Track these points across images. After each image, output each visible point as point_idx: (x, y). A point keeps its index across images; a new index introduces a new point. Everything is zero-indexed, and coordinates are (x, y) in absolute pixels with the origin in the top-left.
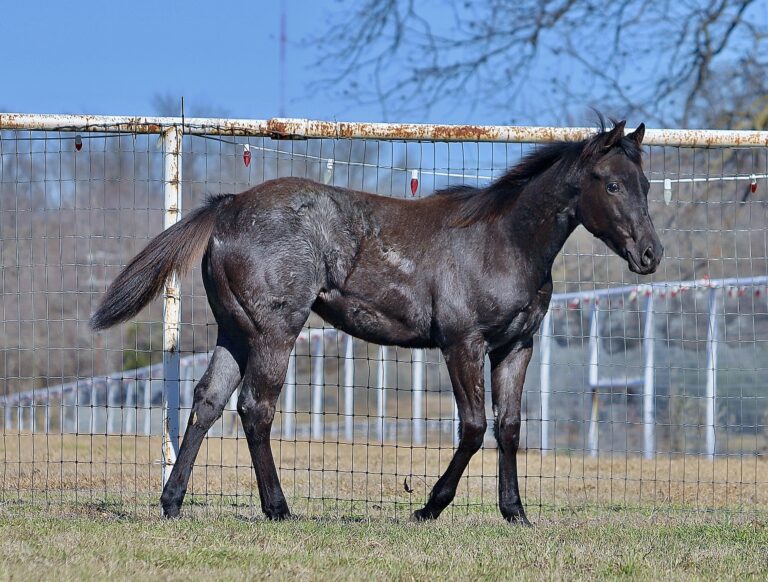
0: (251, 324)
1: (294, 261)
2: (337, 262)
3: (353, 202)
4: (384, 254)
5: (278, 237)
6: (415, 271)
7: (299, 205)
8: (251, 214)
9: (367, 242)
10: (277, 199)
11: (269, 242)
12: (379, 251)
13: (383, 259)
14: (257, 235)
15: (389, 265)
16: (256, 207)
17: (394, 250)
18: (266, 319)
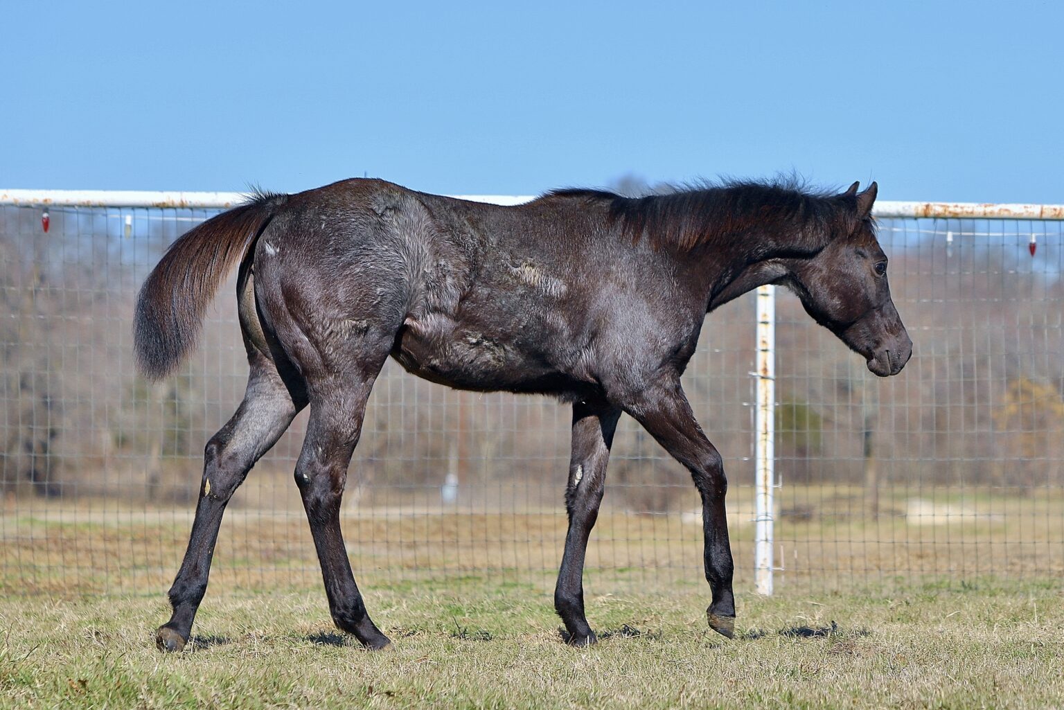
0: (318, 360)
1: (382, 276)
2: (445, 280)
3: (448, 207)
4: (515, 270)
5: (357, 244)
6: (568, 294)
7: (383, 207)
8: (318, 214)
9: (483, 256)
10: (353, 198)
11: (345, 250)
12: (507, 267)
13: (516, 277)
14: (329, 241)
15: (525, 284)
16: (326, 206)
17: (532, 265)
18: (339, 351)
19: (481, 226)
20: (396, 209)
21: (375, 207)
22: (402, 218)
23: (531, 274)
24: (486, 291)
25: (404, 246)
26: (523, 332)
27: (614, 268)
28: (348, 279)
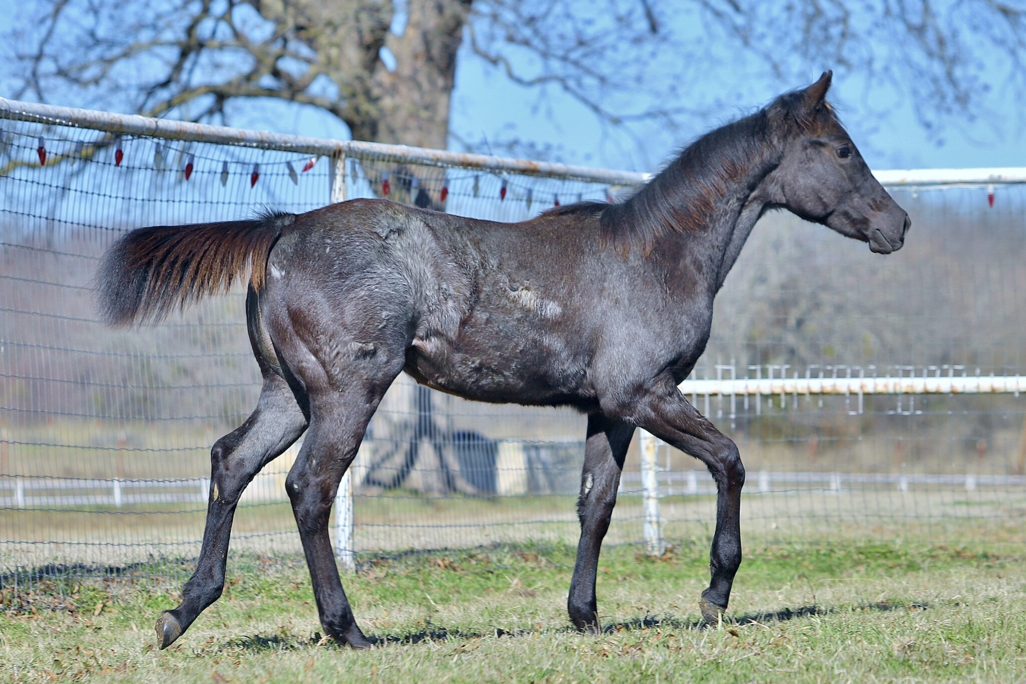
0: (324, 379)
1: (387, 299)
2: (446, 303)
3: (452, 228)
4: (513, 294)
5: (361, 269)
6: (563, 314)
7: (387, 230)
8: (323, 238)
9: (484, 279)
10: (358, 221)
11: (349, 274)
12: (505, 291)
13: (513, 301)
14: (333, 265)
15: (522, 308)
16: (330, 230)
17: (527, 289)
18: (346, 372)
19: (483, 247)
20: (400, 231)
21: (379, 230)
22: (405, 241)
23: (528, 298)
24: (484, 316)
25: (407, 268)
26: (520, 356)
27: (606, 284)
28: (353, 303)
